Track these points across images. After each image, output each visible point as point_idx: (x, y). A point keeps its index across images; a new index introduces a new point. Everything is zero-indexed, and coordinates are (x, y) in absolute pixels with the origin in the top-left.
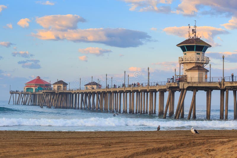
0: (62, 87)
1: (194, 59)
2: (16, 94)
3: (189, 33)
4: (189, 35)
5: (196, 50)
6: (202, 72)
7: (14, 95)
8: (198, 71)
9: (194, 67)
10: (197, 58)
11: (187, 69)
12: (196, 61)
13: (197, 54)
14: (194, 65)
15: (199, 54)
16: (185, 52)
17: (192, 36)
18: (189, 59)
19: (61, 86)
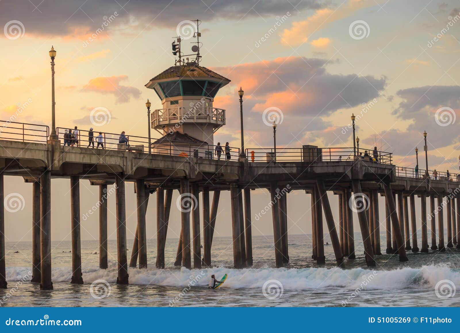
15: (176, 102)
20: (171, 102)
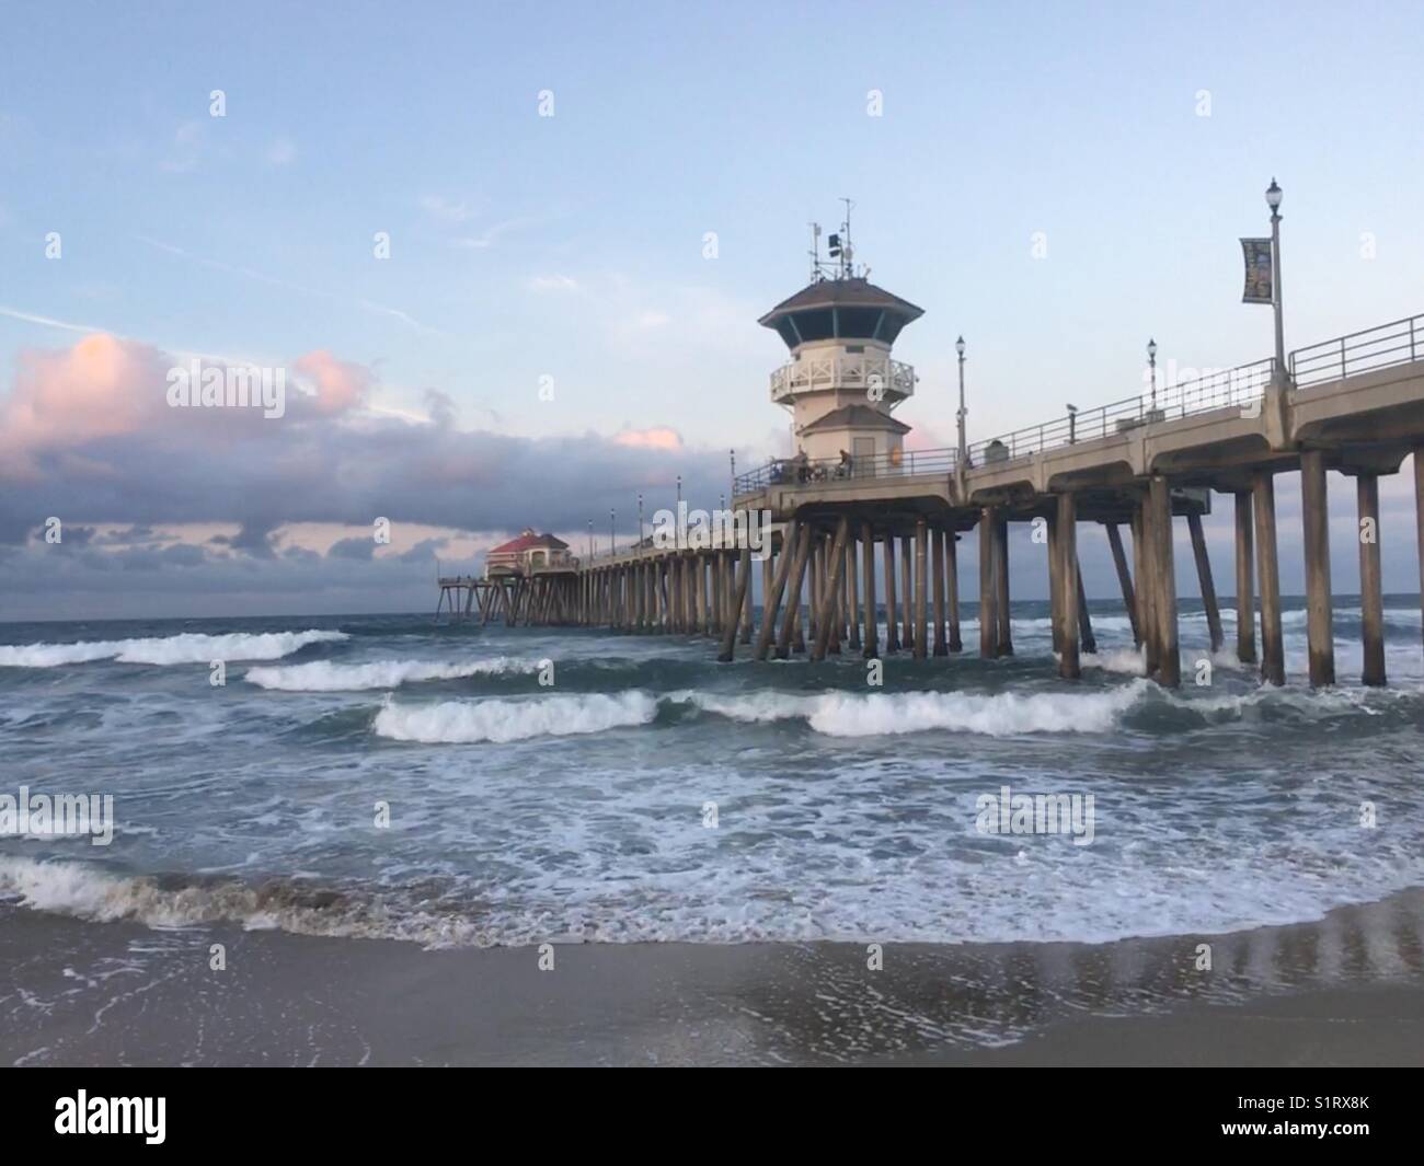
0: (547, 556)
1: (832, 375)
2: (458, 587)
3: (814, 258)
4: (814, 270)
5: (843, 334)
6: (870, 434)
7: (453, 591)
8: (850, 429)
9: (834, 412)
10: (843, 370)
11: (806, 425)
12: (839, 385)
13: (850, 349)
14: (831, 405)
15: (860, 350)
16: (797, 349)
17: (832, 270)
18: (810, 378)
19: (542, 553)
20: (848, 347)
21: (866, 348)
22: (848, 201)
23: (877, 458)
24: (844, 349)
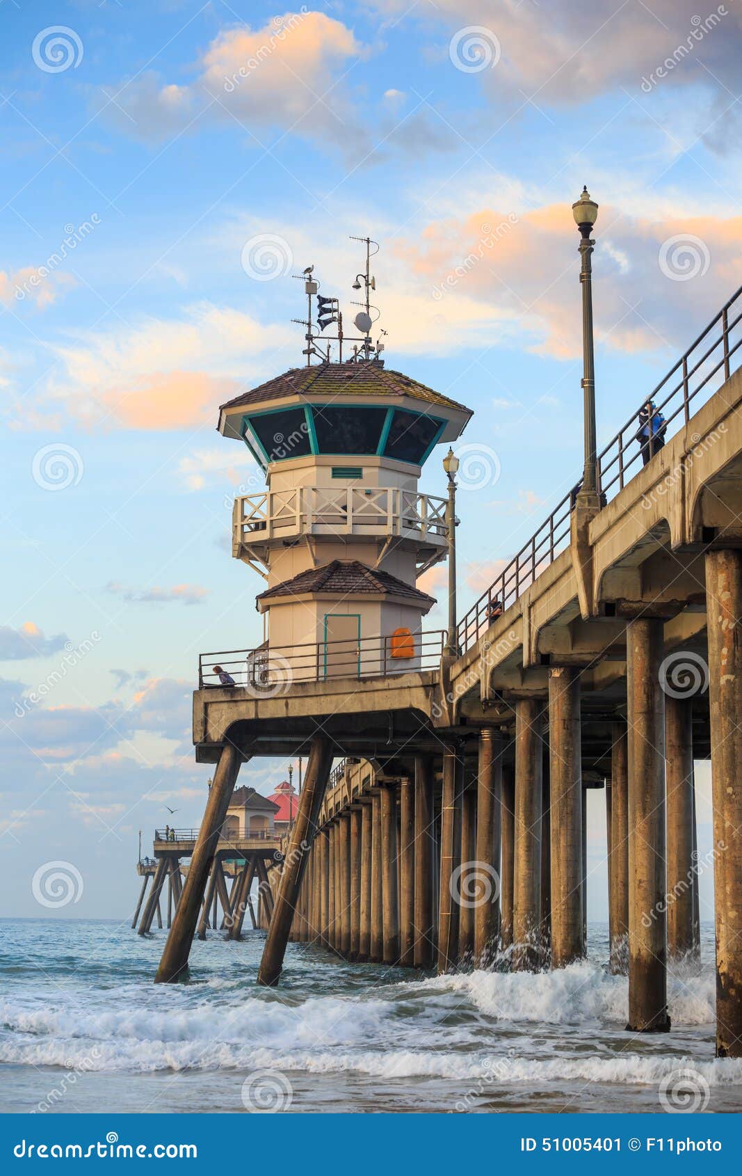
1: (297, 515)
6: (353, 610)
8: (320, 601)
9: (308, 573)
13: (338, 472)
15: (355, 473)
20: (333, 469)
21: (365, 471)
22: (368, 241)
23: (364, 645)
24: (329, 471)
